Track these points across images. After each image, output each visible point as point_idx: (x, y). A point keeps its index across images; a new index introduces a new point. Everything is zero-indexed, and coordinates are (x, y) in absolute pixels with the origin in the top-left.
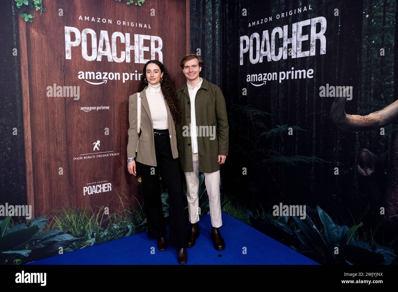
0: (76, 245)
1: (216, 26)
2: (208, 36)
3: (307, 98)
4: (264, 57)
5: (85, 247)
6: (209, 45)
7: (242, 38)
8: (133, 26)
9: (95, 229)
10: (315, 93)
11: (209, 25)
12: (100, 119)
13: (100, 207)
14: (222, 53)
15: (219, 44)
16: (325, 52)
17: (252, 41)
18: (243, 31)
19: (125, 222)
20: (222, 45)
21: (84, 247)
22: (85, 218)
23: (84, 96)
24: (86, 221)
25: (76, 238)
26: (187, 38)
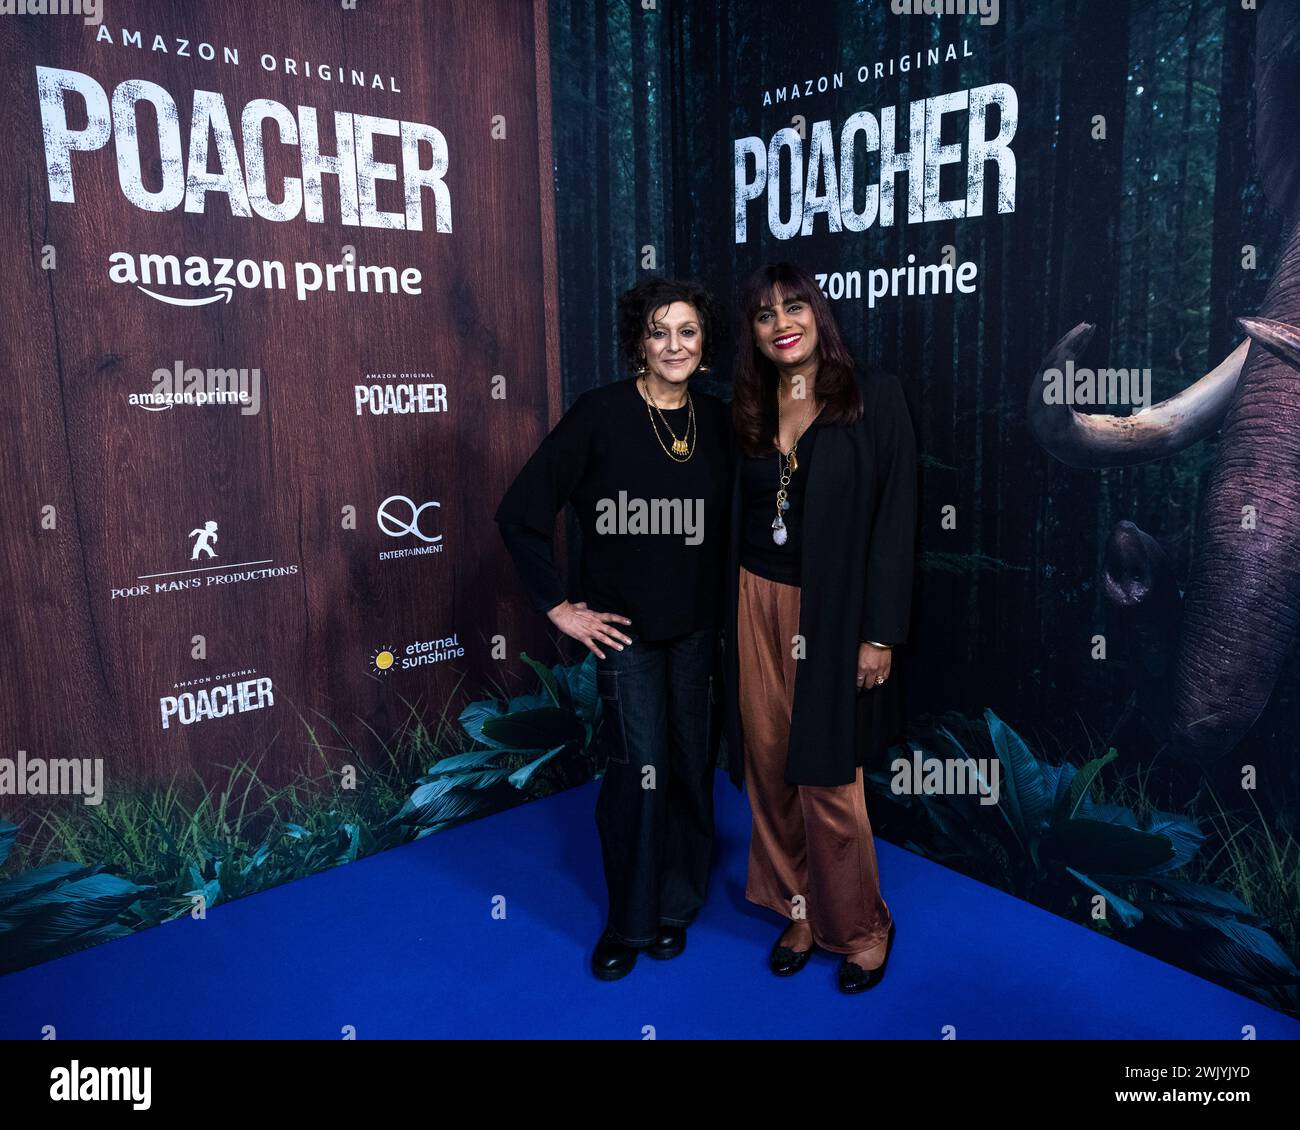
0: (144, 911)
1: (647, 95)
2: (619, 131)
3: (956, 362)
4: (817, 216)
5: (180, 917)
6: (625, 165)
7: (741, 145)
8: (329, 78)
9: (216, 847)
10: (980, 344)
11: (622, 90)
12: (214, 440)
13: (233, 767)
14: (670, 196)
15: (661, 163)
16: (1013, 204)
17: (774, 156)
18: (744, 121)
19: (332, 813)
20: (670, 169)
21: (177, 914)
22: (176, 811)
23: (140, 350)
24: (178, 820)
25: (144, 887)
26: (541, 138)
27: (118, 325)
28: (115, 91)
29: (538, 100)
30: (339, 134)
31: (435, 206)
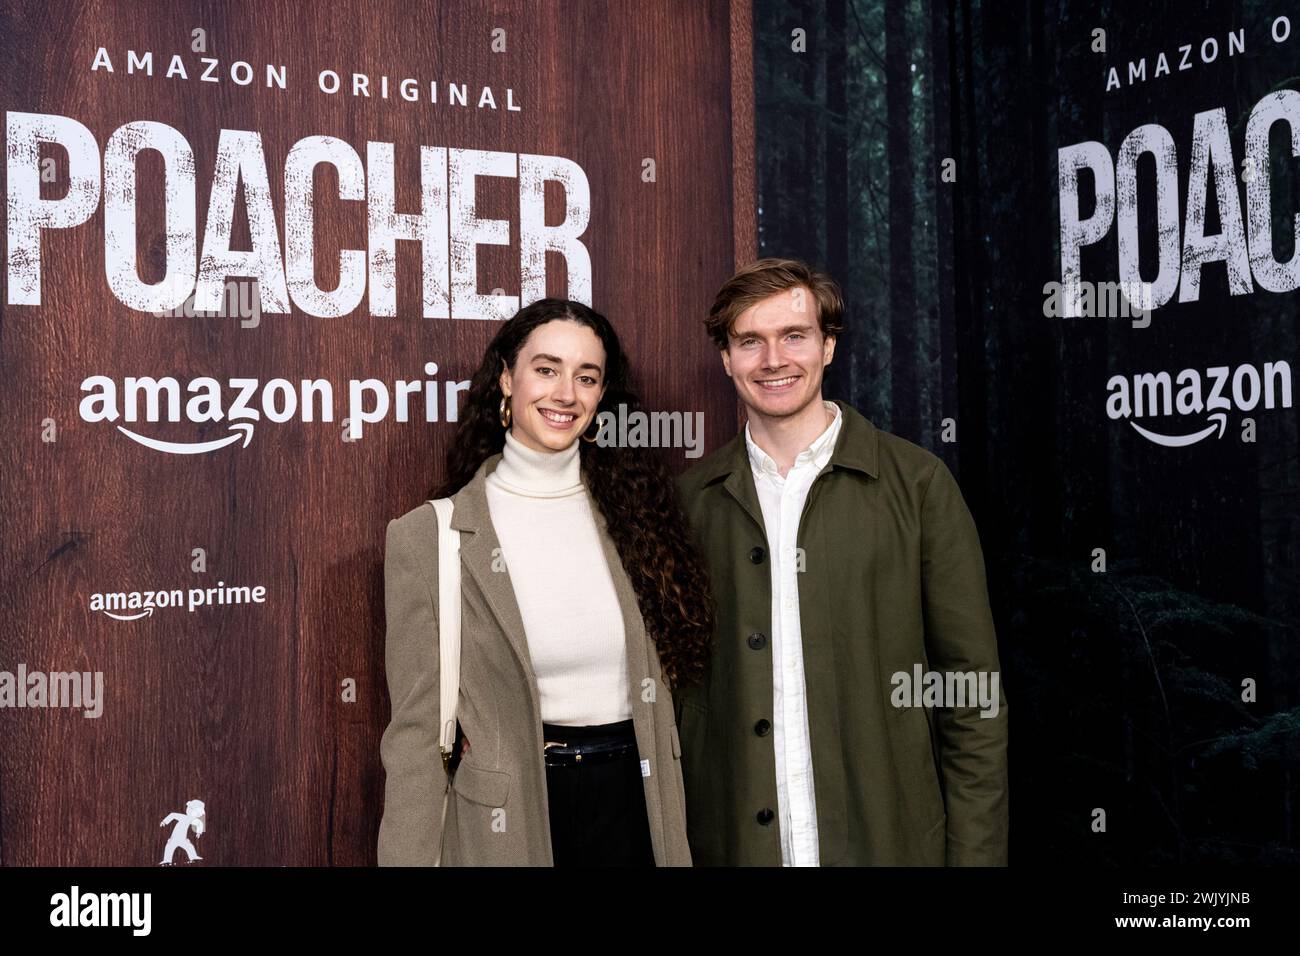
1: (910, 85)
2: (864, 145)
4: (1207, 269)
6: (873, 199)
7: (1070, 158)
8: (415, 98)
11: (869, 82)
12: (210, 666)
14: (949, 243)
15: (932, 193)
17: (1128, 171)
18: (1074, 117)
20: (948, 201)
23: (113, 525)
26: (738, 164)
27: (85, 487)
28: (111, 140)
29: (734, 107)
30: (425, 180)
31: (566, 281)
